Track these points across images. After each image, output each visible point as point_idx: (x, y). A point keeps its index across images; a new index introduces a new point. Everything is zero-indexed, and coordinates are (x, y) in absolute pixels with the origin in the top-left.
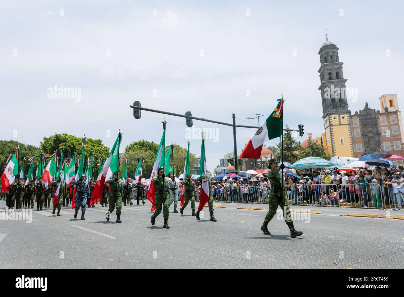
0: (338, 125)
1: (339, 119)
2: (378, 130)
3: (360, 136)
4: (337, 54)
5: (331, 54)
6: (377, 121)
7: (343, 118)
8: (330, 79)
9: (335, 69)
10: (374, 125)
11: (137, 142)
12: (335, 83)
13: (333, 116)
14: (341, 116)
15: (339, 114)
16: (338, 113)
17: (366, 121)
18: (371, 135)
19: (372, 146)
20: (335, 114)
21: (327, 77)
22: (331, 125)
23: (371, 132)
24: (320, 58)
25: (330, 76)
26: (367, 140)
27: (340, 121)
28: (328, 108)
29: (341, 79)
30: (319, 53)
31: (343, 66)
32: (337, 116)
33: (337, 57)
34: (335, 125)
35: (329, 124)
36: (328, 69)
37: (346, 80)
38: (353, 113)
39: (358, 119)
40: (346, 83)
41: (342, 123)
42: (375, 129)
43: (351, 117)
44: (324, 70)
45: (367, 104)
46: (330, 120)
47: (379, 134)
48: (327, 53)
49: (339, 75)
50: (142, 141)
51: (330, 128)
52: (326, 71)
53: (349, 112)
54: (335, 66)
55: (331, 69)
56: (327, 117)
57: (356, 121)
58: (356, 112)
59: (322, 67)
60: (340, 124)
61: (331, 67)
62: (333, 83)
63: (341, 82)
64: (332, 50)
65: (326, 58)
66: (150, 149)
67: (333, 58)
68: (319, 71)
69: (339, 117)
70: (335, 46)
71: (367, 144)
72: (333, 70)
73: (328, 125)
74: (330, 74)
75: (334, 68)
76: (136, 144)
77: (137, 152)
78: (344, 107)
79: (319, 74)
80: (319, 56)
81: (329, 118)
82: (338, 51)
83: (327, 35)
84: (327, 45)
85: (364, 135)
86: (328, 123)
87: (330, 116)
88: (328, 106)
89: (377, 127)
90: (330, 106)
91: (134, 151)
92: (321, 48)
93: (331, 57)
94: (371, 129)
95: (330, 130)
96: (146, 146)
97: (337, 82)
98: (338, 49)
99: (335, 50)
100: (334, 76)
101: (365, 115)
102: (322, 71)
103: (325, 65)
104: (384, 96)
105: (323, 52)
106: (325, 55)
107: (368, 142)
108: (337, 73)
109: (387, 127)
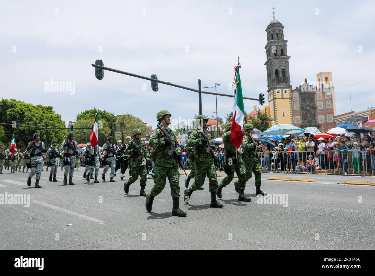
0: (281, 98)
1: (282, 93)
2: (314, 105)
3: (299, 109)
4: (283, 32)
5: (277, 32)
6: (314, 96)
7: (285, 92)
8: (276, 55)
9: (281, 46)
10: (311, 100)
12: (280, 60)
13: (277, 90)
14: (284, 90)
16: (281, 87)
17: (305, 96)
18: (308, 108)
19: (309, 118)
20: (279, 88)
21: (273, 53)
23: (308, 106)
24: (267, 35)
26: (304, 113)
27: (282, 95)
28: (273, 83)
29: (284, 56)
30: (267, 30)
31: (287, 44)
32: (280, 90)
33: (282, 35)
34: (278, 99)
37: (289, 57)
38: (294, 88)
39: (298, 94)
40: (289, 60)
42: (312, 103)
43: (292, 91)
44: (270, 46)
45: (306, 80)
47: (315, 108)
48: (274, 31)
49: (283, 52)
53: (290, 87)
54: (280, 44)
55: (277, 46)
56: (272, 91)
57: (296, 95)
58: (297, 88)
59: (268, 43)
60: (283, 98)
61: (276, 44)
62: (278, 59)
63: (284, 59)
64: (278, 28)
65: (272, 35)
67: (279, 36)
68: (266, 48)
69: (282, 91)
71: (304, 116)
72: (279, 47)
73: (272, 98)
78: (286, 82)
80: (266, 33)
82: (284, 30)
84: (274, 23)
85: (302, 108)
86: (272, 96)
87: (274, 90)
88: (272, 81)
89: (314, 102)
90: (274, 81)
93: (277, 34)
94: (308, 103)
98: (283, 27)
99: (281, 28)
100: (279, 53)
102: (268, 47)
103: (272, 42)
104: (321, 74)
105: (270, 30)
106: (271, 33)
107: (306, 115)
108: (282, 50)
109: (322, 102)
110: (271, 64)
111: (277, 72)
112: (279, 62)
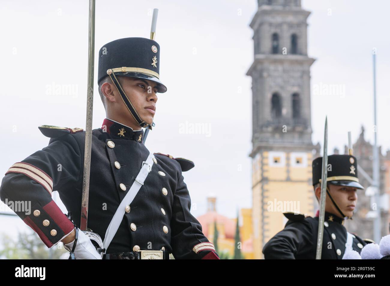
0: (281, 181)
1: (288, 165)
7: (298, 162)
8: (276, 50)
9: (291, 25)
12: (287, 66)
13: (271, 155)
14: (294, 156)
15: (288, 150)
16: (285, 147)
20: (279, 149)
21: (267, 44)
22: (264, 180)
25: (275, 43)
27: (288, 171)
28: (262, 132)
29: (301, 54)
32: (282, 155)
34: (275, 181)
35: (262, 175)
36: (271, 25)
37: (314, 60)
41: (294, 176)
44: (261, 24)
45: (363, 130)
46: (263, 164)
49: (297, 44)
51: (262, 188)
52: (267, 27)
54: (291, 19)
55: (280, 25)
56: (258, 157)
60: (288, 180)
61: (279, 20)
62: (281, 62)
63: (300, 63)
69: (288, 159)
72: (285, 27)
73: (259, 178)
74: (275, 37)
78: (301, 134)
81: (263, 158)
86: (259, 172)
87: (265, 154)
88: (262, 127)
90: (267, 127)
95: (262, 195)
97: (292, 62)
100: (286, 44)
102: (256, 26)
108: (294, 39)
110: (261, 76)
111: (276, 100)
112: (284, 71)
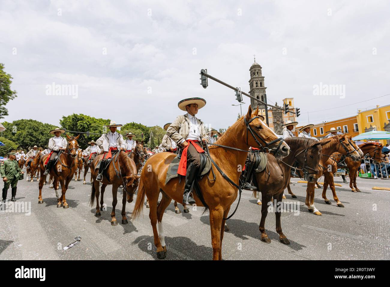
1: (262, 112)
2: (282, 120)
3: (272, 123)
4: (261, 71)
5: (257, 71)
7: (264, 111)
10: (280, 116)
11: (129, 123)
12: (260, 90)
16: (261, 108)
17: (276, 114)
18: (278, 122)
19: (279, 129)
21: (255, 85)
24: (251, 73)
25: (257, 85)
26: (276, 126)
29: (263, 87)
30: (250, 70)
31: (264, 79)
33: (261, 73)
37: (266, 88)
39: (271, 112)
40: (266, 90)
43: (268, 111)
45: (276, 103)
48: (255, 70)
49: (261, 85)
50: (132, 123)
52: (254, 82)
54: (260, 79)
55: (257, 81)
59: (252, 79)
61: (257, 79)
62: (258, 89)
63: (263, 89)
64: (258, 68)
65: (254, 73)
66: (139, 128)
67: (259, 74)
68: (249, 82)
69: (261, 111)
70: (260, 66)
72: (259, 81)
74: (257, 83)
75: (259, 80)
76: (128, 125)
77: (130, 130)
79: (249, 83)
80: (250, 72)
82: (262, 69)
83: (255, 59)
84: (255, 65)
85: (274, 122)
89: (282, 118)
90: (256, 104)
91: (127, 129)
92: (251, 67)
93: (257, 73)
94: (278, 119)
96: (136, 126)
97: (261, 89)
98: (261, 68)
99: (260, 69)
100: (259, 85)
101: (275, 110)
102: (251, 81)
103: (254, 78)
104: (286, 99)
105: (252, 70)
106: (253, 71)
107: (277, 127)
108: (261, 83)
109: (287, 118)
110: (254, 92)
111: (258, 97)
112: (259, 91)
